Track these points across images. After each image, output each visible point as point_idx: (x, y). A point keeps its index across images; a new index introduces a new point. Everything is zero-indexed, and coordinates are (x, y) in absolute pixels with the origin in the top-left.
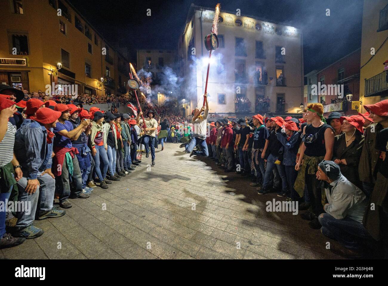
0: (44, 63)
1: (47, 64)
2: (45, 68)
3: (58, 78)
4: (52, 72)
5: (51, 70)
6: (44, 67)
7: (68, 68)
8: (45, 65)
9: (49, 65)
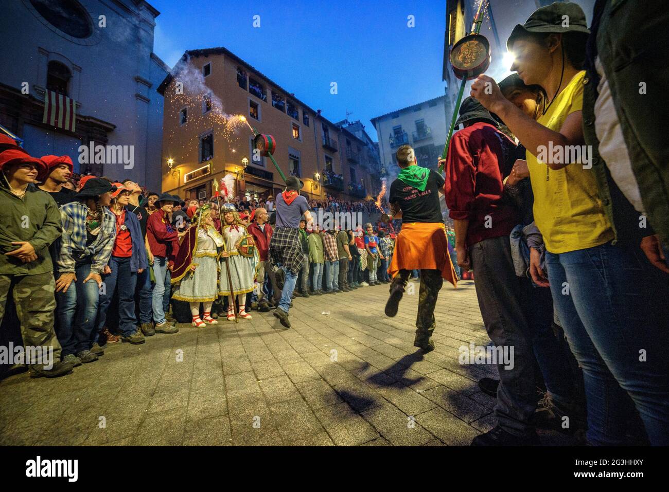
0: (226, 164)
1: (231, 165)
2: (227, 171)
3: (246, 182)
4: (238, 174)
5: (237, 172)
6: (226, 169)
7: (262, 166)
8: (227, 166)
9: (233, 165)
